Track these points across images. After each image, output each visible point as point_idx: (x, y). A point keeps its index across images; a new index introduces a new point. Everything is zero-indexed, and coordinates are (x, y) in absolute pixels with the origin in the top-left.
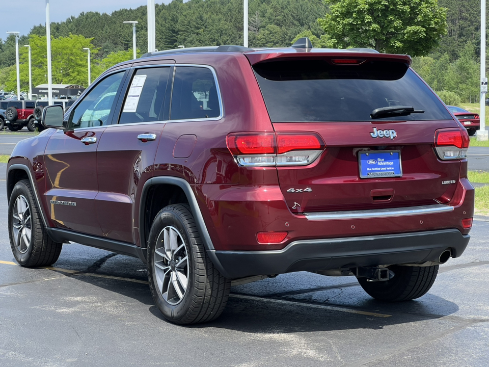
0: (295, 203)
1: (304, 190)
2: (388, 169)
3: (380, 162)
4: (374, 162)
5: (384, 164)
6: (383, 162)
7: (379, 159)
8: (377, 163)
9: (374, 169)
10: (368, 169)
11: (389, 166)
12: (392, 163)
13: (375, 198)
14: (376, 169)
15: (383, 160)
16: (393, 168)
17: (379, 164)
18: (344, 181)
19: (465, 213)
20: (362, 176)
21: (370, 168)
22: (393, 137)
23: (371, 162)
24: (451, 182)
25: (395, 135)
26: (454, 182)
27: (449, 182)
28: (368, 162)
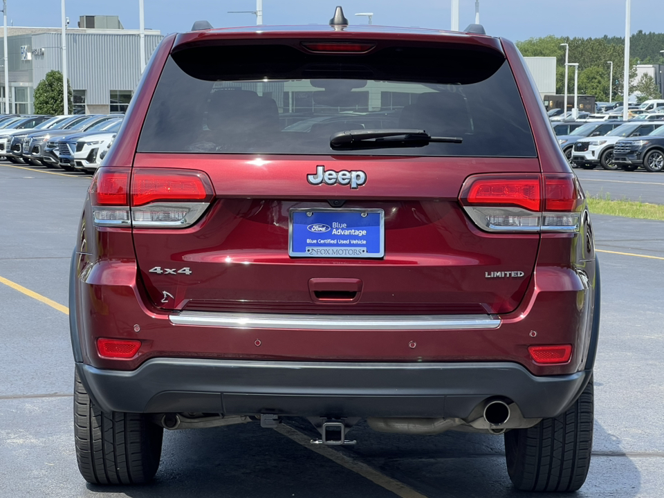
0: (164, 292)
1: (179, 271)
2: (355, 242)
3: (337, 229)
4: (323, 229)
5: (347, 233)
6: (343, 229)
7: (335, 224)
8: (331, 231)
9: (322, 242)
10: (309, 241)
11: (356, 237)
12: (364, 232)
13: (320, 294)
14: (329, 241)
15: (344, 225)
16: (364, 242)
17: (335, 232)
18: (255, 261)
19: (533, 334)
20: (292, 253)
21: (313, 239)
22: (358, 185)
23: (317, 228)
24: (510, 274)
25: (361, 181)
26: (521, 274)
27: (506, 274)
28: (310, 228)
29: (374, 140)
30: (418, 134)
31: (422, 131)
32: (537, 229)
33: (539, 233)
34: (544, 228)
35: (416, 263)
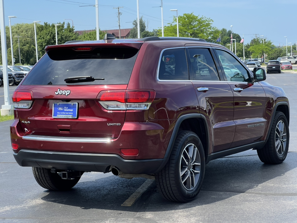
0: (25, 129)
1: (28, 122)
2: (70, 113)
4: (62, 109)
5: (68, 110)
6: (67, 109)
7: (65, 108)
8: (64, 110)
9: (62, 113)
10: (58, 113)
11: (70, 112)
12: (72, 110)
14: (63, 113)
15: (67, 108)
16: (72, 113)
17: (65, 110)
19: (121, 145)
20: (53, 117)
21: (59, 112)
22: (68, 95)
23: (60, 109)
24: (116, 124)
25: (68, 94)
26: (119, 124)
27: (114, 124)
28: (58, 109)
29: (77, 80)
30: (89, 77)
31: (90, 77)
32: (125, 109)
33: (126, 110)
34: (127, 108)
35: (86, 120)
